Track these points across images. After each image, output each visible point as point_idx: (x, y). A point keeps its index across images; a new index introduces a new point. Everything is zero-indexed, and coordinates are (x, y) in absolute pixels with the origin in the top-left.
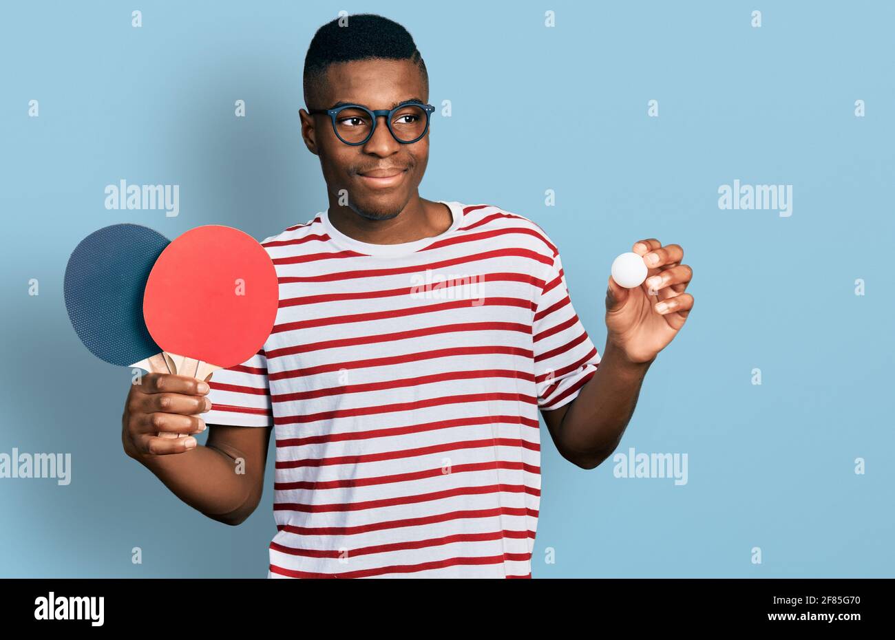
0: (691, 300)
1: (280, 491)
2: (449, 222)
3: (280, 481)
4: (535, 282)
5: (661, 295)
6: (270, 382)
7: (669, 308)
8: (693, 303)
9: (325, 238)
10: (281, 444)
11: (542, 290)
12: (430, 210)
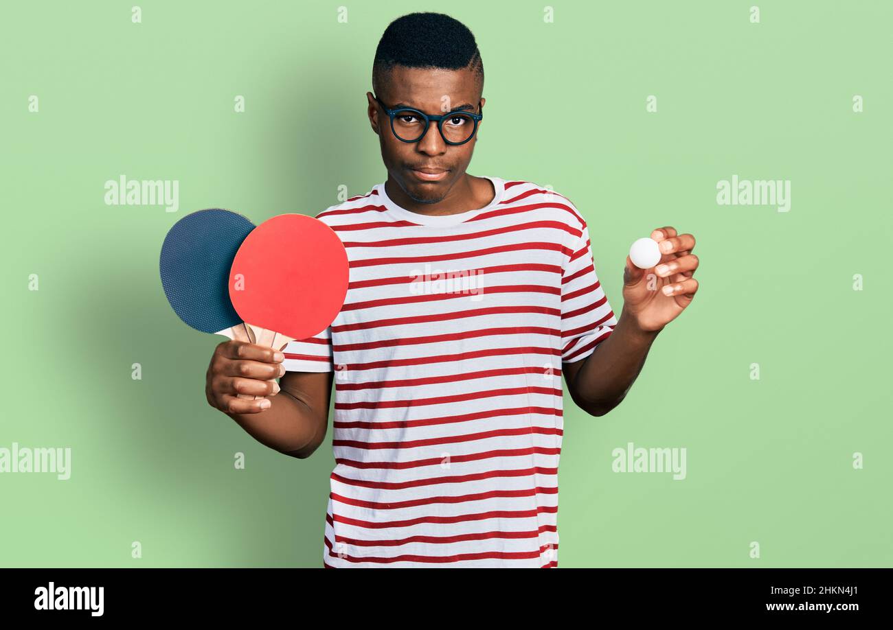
0: (696, 284)
1: (338, 429)
2: (492, 196)
3: (339, 420)
4: (565, 250)
5: (672, 279)
6: (333, 333)
7: (674, 291)
8: (697, 288)
9: (382, 209)
10: (341, 387)
11: (570, 258)
12: (476, 186)
